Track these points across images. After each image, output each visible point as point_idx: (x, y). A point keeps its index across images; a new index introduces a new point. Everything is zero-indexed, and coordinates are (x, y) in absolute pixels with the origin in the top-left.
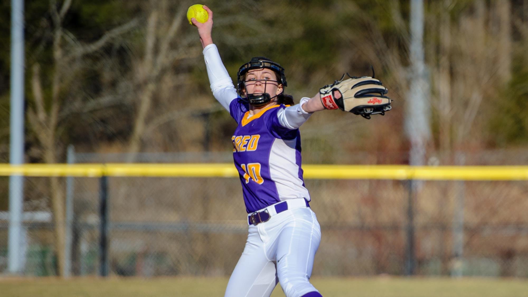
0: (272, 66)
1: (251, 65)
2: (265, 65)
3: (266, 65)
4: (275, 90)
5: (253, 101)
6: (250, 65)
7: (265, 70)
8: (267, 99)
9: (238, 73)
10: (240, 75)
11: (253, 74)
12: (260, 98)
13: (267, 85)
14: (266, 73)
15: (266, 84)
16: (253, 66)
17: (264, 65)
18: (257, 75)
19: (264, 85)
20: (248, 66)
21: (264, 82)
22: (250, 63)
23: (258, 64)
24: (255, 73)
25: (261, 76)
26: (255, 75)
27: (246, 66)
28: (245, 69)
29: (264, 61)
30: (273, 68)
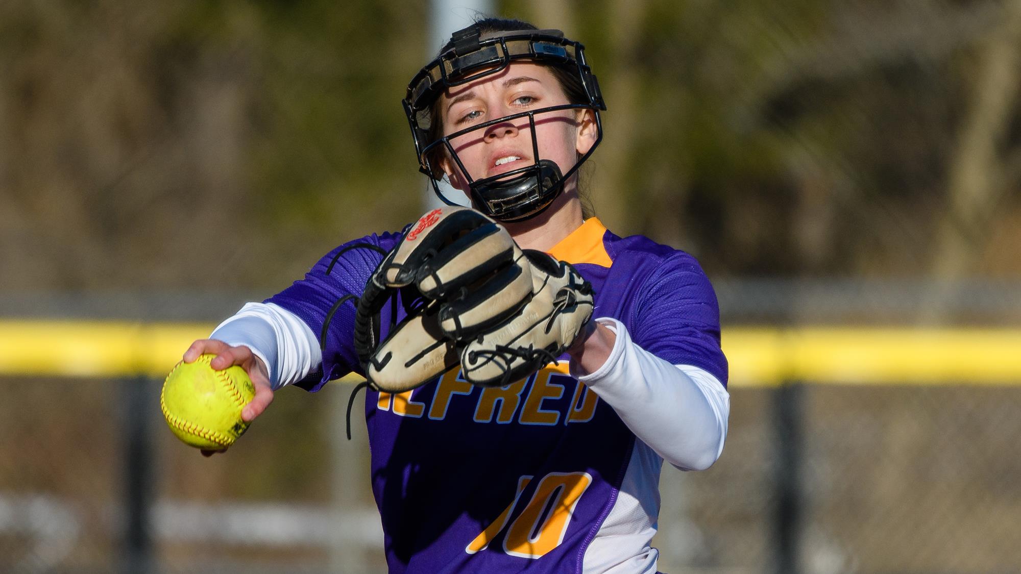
0: (538, 47)
1: (455, 64)
2: (510, 53)
3: (514, 48)
4: (569, 140)
5: (496, 205)
6: (449, 67)
7: (516, 71)
8: (550, 184)
9: (403, 101)
10: (415, 111)
11: (470, 97)
12: (524, 188)
13: (537, 128)
14: (518, 81)
15: (532, 125)
16: (462, 65)
17: (505, 52)
18: (483, 96)
19: (527, 132)
20: (443, 70)
21: (526, 120)
22: (450, 56)
23: (482, 53)
24: (478, 90)
25: (502, 99)
26: (480, 99)
27: (436, 73)
28: (432, 87)
29: (501, 38)
30: (540, 55)
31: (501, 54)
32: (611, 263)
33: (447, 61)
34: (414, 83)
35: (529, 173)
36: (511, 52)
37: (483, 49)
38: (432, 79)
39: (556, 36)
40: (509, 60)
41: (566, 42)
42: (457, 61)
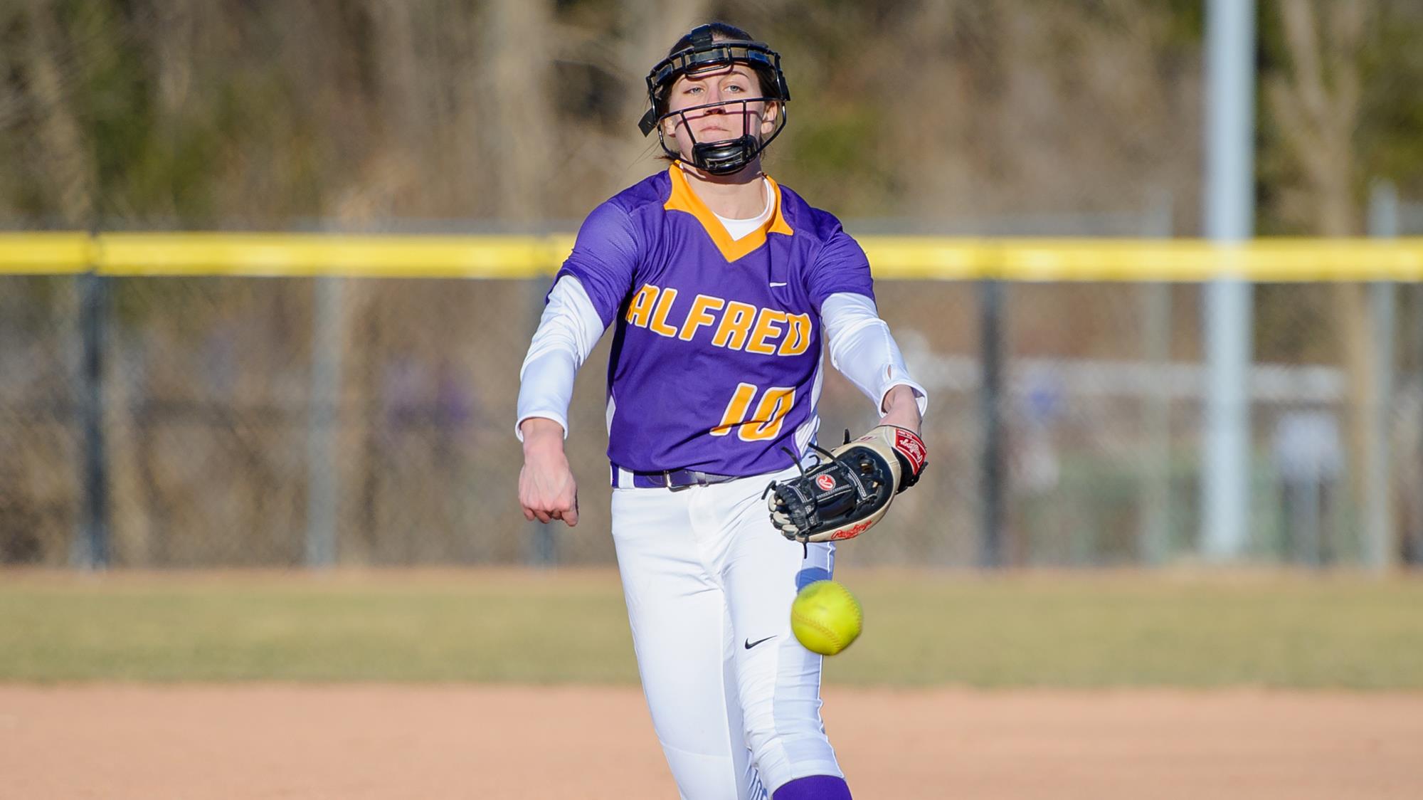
0: (751, 54)
3: (736, 52)
6: (687, 60)
8: (750, 153)
10: (655, 85)
16: (697, 60)
22: (689, 52)
23: (712, 53)
27: (677, 63)
28: (673, 72)
29: (727, 44)
30: (753, 60)
31: (726, 56)
32: (792, 231)
33: (687, 56)
34: (658, 68)
35: (735, 144)
36: (734, 56)
37: (714, 50)
38: (673, 67)
39: (764, 47)
40: (732, 61)
41: (770, 53)
42: (694, 56)
